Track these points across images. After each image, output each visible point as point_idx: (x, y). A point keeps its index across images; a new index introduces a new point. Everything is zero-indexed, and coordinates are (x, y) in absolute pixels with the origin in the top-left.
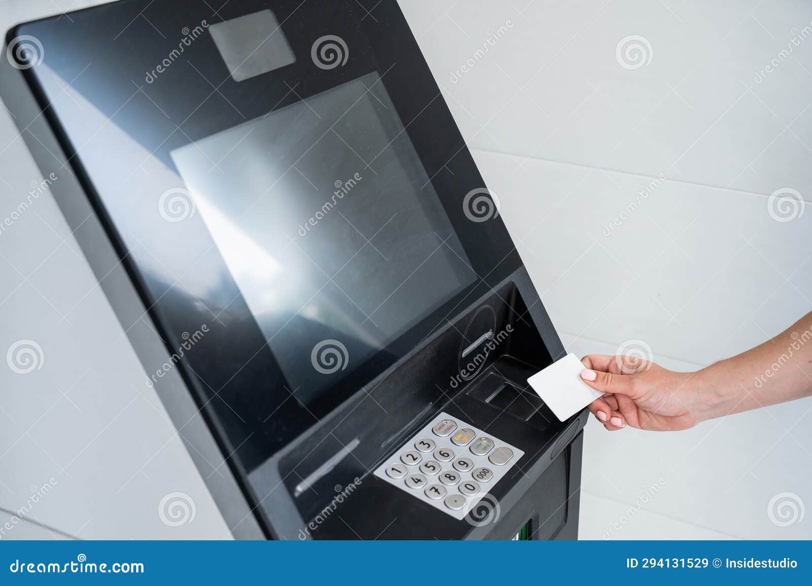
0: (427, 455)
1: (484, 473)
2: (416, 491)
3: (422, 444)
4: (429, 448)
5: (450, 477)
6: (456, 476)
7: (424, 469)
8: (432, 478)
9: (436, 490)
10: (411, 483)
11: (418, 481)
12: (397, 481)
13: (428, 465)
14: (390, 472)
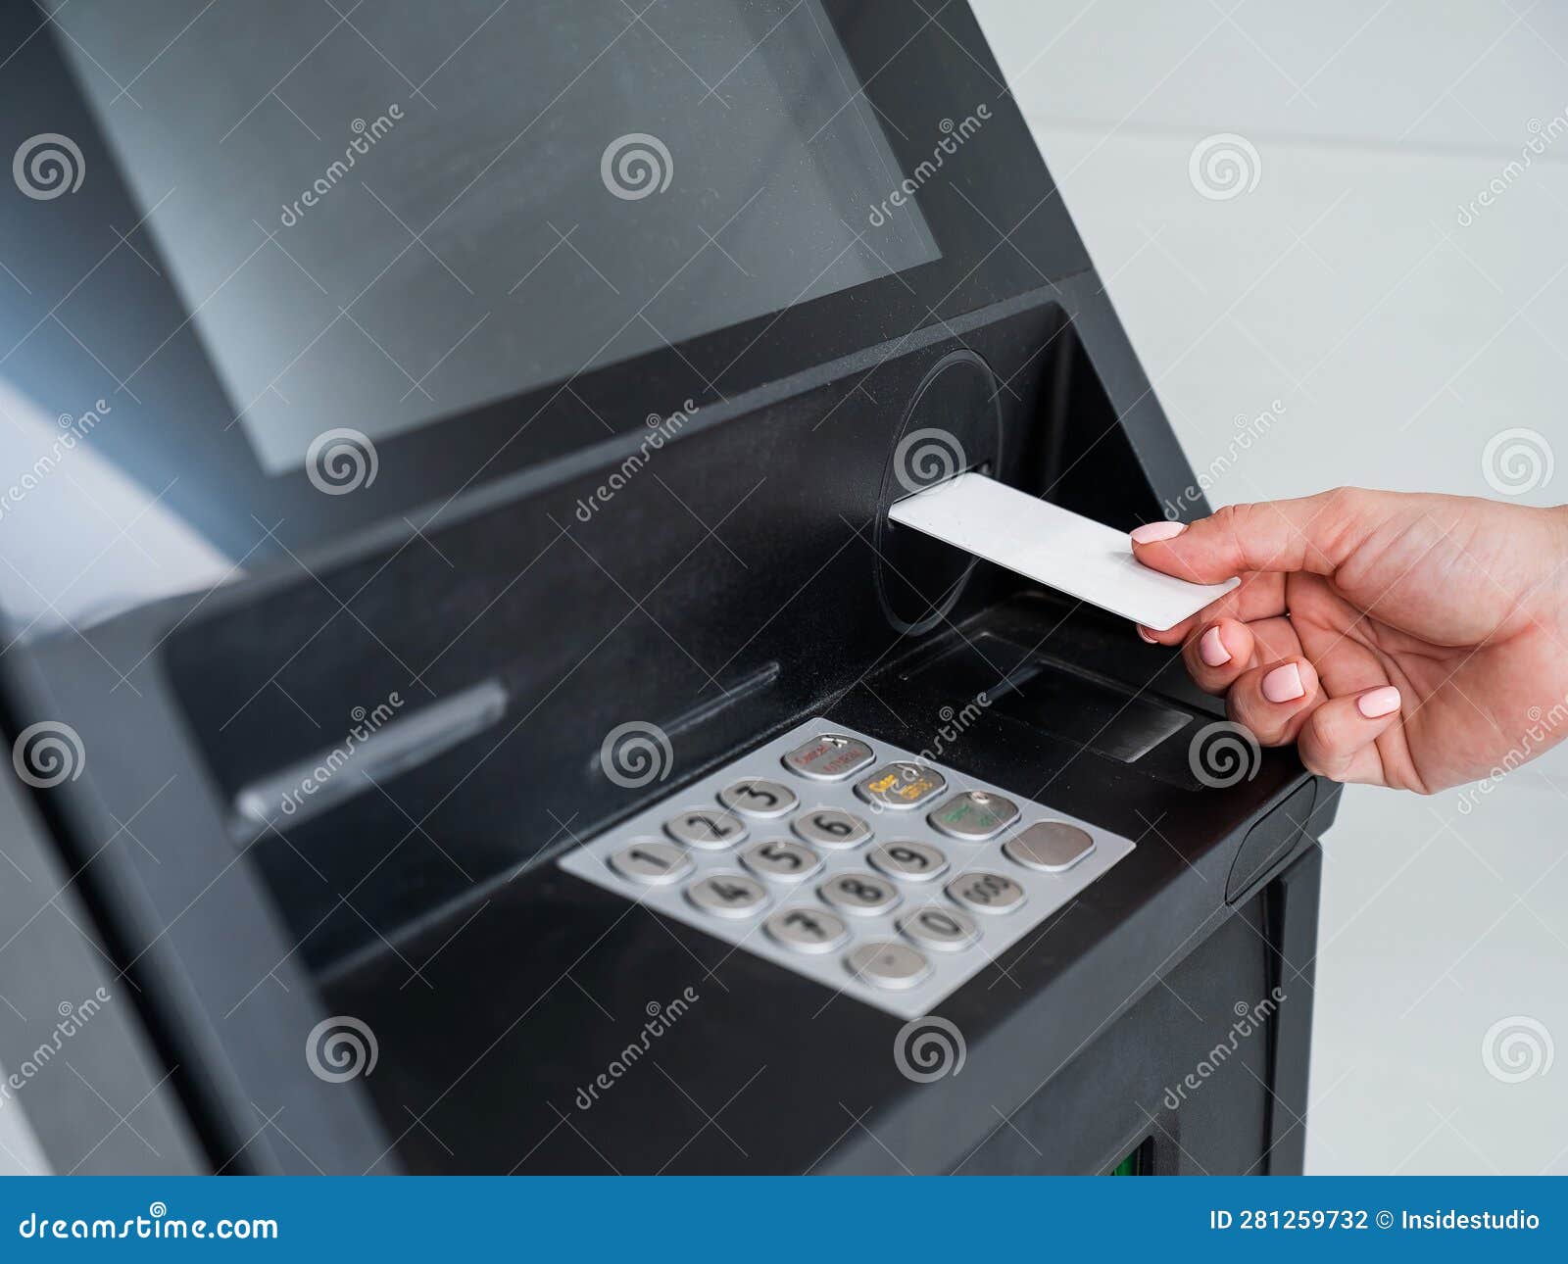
0: (764, 822)
1: (990, 888)
2: (733, 924)
3: (746, 794)
4: (776, 806)
5: (859, 890)
6: (882, 887)
7: (759, 864)
8: (790, 887)
9: (810, 925)
10: (708, 899)
11: (733, 894)
12: (655, 889)
13: (774, 852)
14: (623, 863)
